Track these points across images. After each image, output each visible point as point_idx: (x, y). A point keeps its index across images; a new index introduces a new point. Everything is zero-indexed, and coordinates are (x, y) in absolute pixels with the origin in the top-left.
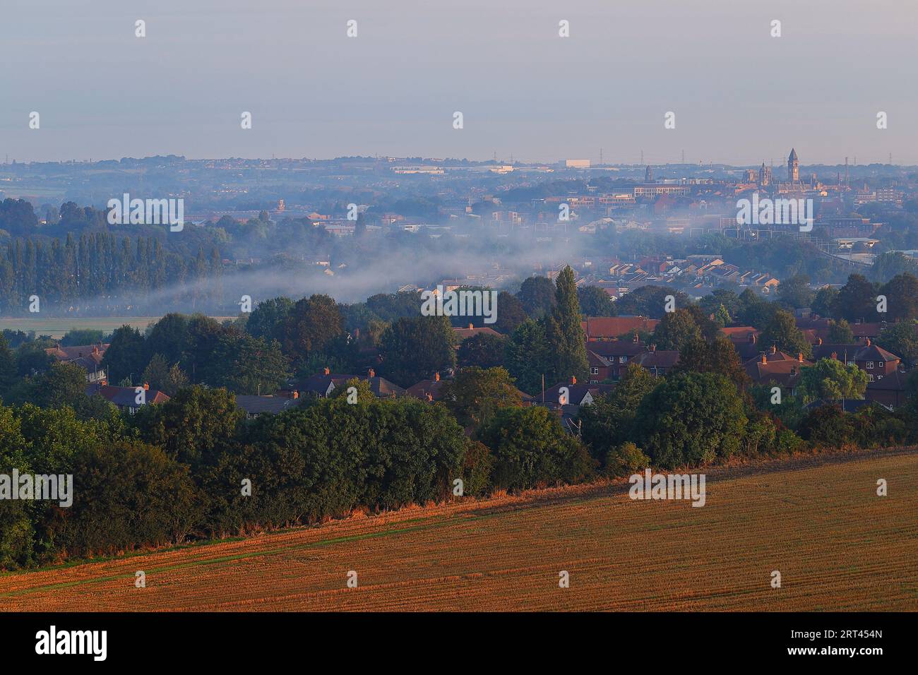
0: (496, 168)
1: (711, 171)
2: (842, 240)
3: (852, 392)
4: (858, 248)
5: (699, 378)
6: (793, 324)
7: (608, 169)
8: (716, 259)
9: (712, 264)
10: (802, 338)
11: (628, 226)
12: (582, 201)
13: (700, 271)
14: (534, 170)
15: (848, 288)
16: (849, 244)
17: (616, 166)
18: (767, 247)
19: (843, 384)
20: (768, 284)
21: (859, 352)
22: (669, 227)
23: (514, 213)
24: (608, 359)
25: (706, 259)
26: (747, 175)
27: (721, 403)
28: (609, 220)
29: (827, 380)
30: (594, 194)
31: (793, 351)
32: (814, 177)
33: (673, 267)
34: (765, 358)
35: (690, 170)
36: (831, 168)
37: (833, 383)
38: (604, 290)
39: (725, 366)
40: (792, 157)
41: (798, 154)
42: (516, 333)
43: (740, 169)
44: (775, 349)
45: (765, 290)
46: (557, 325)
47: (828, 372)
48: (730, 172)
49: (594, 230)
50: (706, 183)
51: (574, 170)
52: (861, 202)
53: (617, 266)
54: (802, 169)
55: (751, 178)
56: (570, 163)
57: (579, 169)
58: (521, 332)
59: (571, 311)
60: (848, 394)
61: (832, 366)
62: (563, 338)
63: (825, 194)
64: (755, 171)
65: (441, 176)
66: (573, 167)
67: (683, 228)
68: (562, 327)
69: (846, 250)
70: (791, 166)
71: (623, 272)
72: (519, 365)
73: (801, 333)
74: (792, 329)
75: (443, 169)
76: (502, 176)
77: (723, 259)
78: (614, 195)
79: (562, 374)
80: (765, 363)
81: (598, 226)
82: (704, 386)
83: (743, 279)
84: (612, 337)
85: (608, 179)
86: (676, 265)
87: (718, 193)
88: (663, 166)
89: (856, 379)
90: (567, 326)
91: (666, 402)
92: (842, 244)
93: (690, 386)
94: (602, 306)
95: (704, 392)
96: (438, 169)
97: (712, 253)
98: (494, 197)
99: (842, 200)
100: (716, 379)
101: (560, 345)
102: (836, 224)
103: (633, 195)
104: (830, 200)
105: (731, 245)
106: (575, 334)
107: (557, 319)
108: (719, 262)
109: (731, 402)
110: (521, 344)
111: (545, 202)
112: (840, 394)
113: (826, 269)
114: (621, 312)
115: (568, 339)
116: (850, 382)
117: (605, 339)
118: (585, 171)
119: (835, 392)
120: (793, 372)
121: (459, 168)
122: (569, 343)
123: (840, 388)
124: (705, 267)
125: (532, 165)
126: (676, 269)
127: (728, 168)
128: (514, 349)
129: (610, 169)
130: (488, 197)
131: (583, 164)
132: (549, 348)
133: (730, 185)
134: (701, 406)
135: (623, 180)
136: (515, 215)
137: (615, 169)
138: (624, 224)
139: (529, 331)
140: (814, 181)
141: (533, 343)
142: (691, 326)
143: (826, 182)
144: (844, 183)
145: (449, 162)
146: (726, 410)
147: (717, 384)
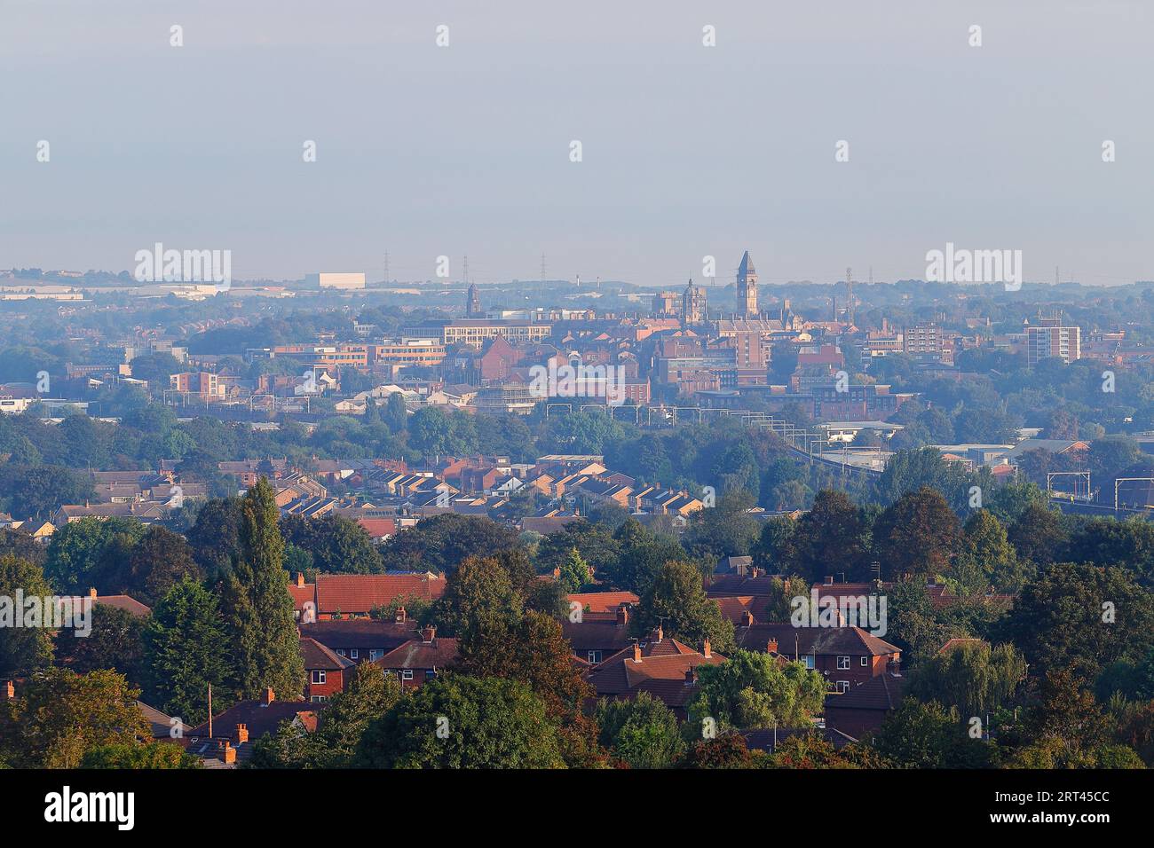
0: (183, 290)
1: (595, 295)
2: (834, 426)
3: (795, 714)
4: (860, 442)
5: (473, 687)
6: (699, 585)
7: (399, 291)
8: (591, 462)
9: (582, 472)
10: (714, 612)
11: (430, 400)
12: (344, 352)
13: (561, 486)
14: (255, 293)
15: (815, 517)
16: (846, 432)
17: (416, 286)
18: (688, 440)
19: (778, 701)
20: (685, 510)
21: (824, 639)
22: (509, 401)
23: (210, 376)
24: (348, 656)
25: (572, 462)
26: (659, 302)
27: (514, 735)
28: (394, 388)
29: (748, 692)
30: (369, 340)
31: (695, 635)
32: (787, 306)
33: (508, 478)
34: (638, 651)
35: (556, 294)
36: (822, 289)
37: (759, 696)
38: (359, 523)
39: (544, 664)
40: (744, 269)
41: (755, 261)
42: (165, 605)
43: (649, 290)
44: (661, 633)
45: (679, 523)
46: (243, 591)
47: (751, 677)
48: (633, 297)
49: (363, 407)
50: (580, 318)
51: (334, 294)
52: (874, 353)
53: (401, 477)
54: (766, 291)
55: (668, 307)
56: (327, 280)
57: (343, 291)
58: (172, 603)
59: (269, 563)
60: (788, 719)
61: (757, 665)
62: (253, 615)
63: (805, 337)
64: (674, 295)
65: (78, 305)
66: (332, 288)
67: (533, 405)
68: (251, 593)
69: (839, 445)
70: (743, 286)
71: (413, 487)
72: (168, 666)
73: (712, 603)
74: (695, 595)
75: (81, 292)
76: (195, 305)
77: (605, 462)
78: (404, 340)
79: (252, 684)
80: (638, 660)
81: (371, 401)
82: (481, 703)
83: (639, 501)
84: (362, 614)
85: (393, 311)
86: (516, 474)
87: (604, 337)
88: (505, 286)
89: (803, 690)
90: (262, 589)
91: (409, 735)
92: (832, 433)
93: (455, 703)
94: (354, 553)
95: (482, 717)
96: (72, 292)
97: (584, 452)
98: (175, 345)
99: (838, 350)
100: (506, 688)
101: (249, 628)
102: (827, 395)
103: (441, 342)
104: (812, 350)
105: (623, 436)
106: (276, 606)
107: (243, 578)
108: (596, 469)
109: (534, 733)
110: (174, 626)
111: (272, 355)
112: (772, 717)
113: (796, 482)
114: (390, 567)
115: (265, 618)
116: (791, 695)
117: (345, 617)
118: (355, 295)
119: (763, 714)
120: (689, 676)
121: (110, 290)
122: (264, 622)
123: (773, 706)
124: (569, 478)
125: (254, 283)
126: (515, 482)
127: (629, 288)
128: (159, 636)
129: (404, 291)
130: (162, 347)
131: (354, 281)
132: (228, 634)
133: (627, 322)
134: (475, 741)
135: (425, 313)
136: (213, 379)
137: (412, 291)
138: (423, 397)
139: (189, 600)
140: (786, 313)
141: (197, 624)
142: (504, 591)
143: (810, 315)
144: (845, 317)
145: (93, 278)
146: (524, 748)
147: (507, 701)
